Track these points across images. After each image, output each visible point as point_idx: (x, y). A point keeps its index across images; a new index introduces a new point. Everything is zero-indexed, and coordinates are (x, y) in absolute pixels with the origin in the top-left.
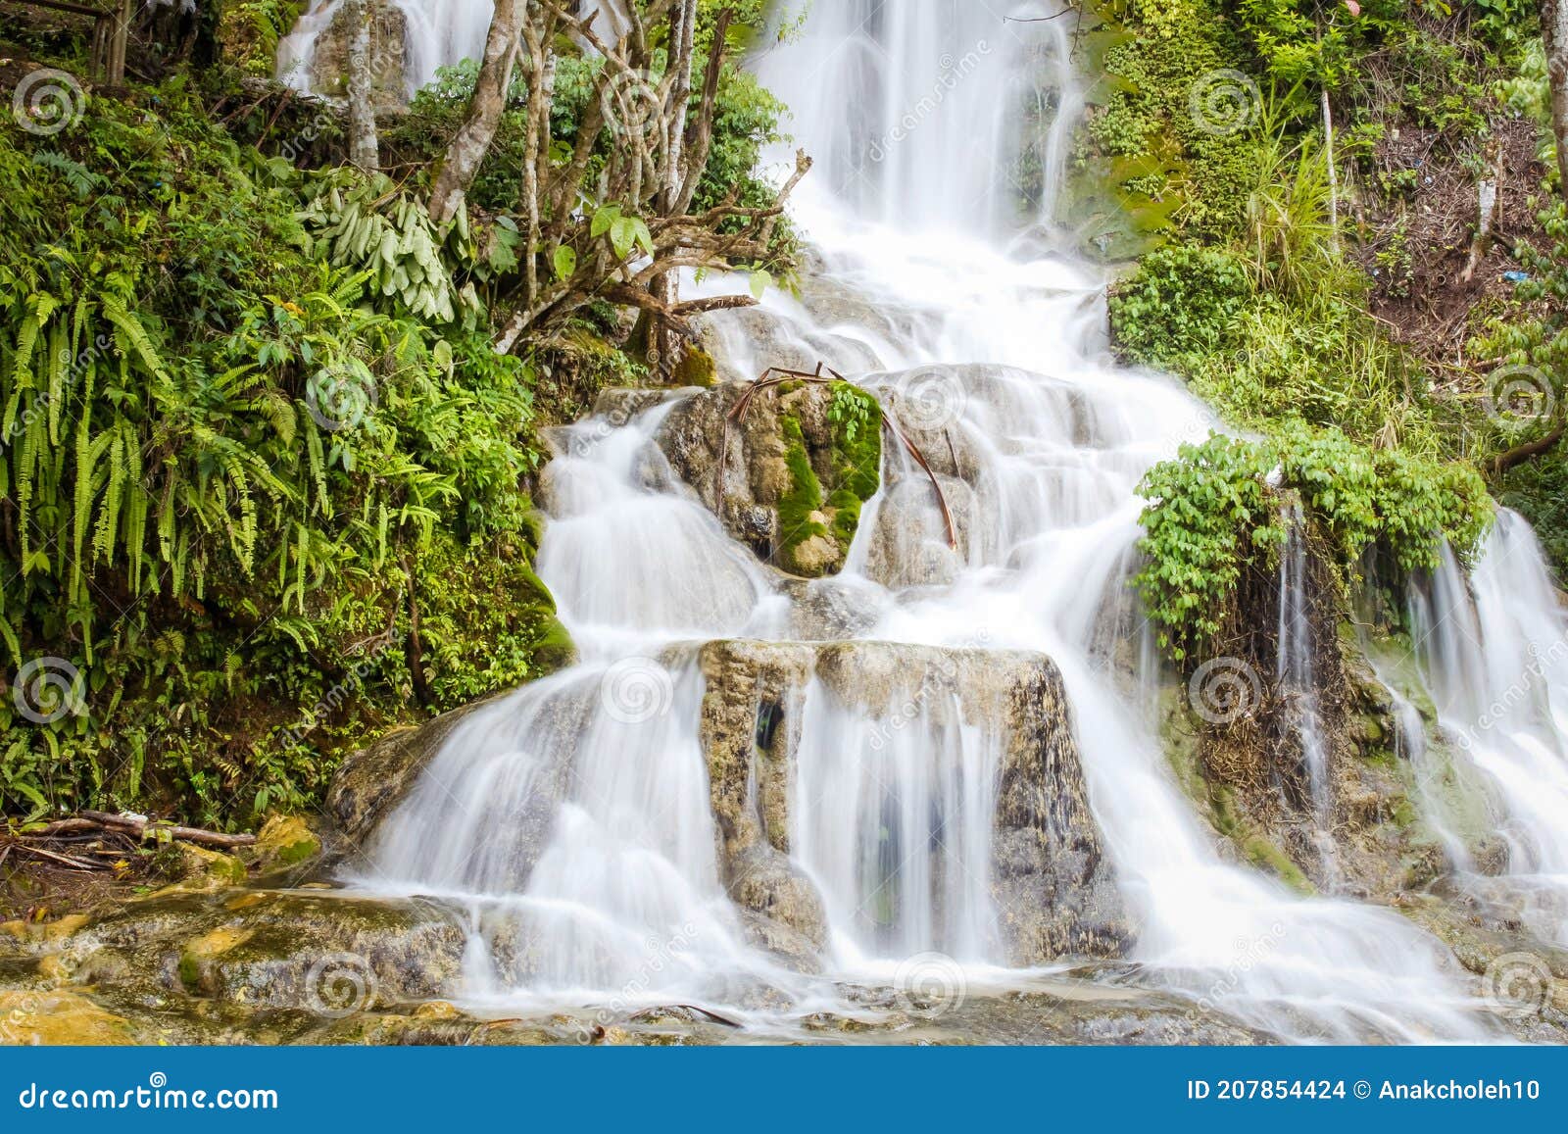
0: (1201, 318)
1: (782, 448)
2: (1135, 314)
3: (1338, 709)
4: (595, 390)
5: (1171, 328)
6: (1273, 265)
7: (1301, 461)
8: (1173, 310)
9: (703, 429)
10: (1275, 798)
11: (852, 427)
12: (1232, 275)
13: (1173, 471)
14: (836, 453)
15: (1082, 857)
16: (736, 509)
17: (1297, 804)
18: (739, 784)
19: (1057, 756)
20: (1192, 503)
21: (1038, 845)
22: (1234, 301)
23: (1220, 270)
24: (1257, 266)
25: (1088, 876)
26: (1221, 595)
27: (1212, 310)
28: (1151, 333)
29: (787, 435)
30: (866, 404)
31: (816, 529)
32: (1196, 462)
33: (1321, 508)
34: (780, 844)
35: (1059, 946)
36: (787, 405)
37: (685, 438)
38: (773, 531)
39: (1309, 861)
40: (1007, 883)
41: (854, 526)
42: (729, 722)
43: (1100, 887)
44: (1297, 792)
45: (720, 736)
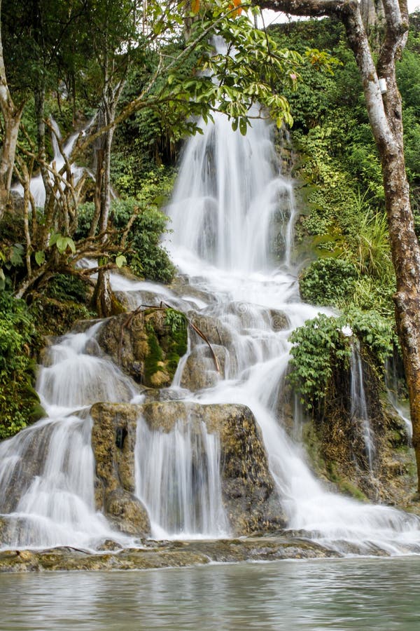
0: (337, 285)
1: (146, 337)
2: (309, 285)
3: (381, 426)
4: (72, 322)
5: (324, 290)
6: (367, 263)
7: (358, 323)
8: (325, 283)
9: (114, 332)
10: (353, 465)
11: (174, 327)
12: (350, 268)
13: (302, 330)
14: (169, 338)
15: (264, 490)
16: (126, 363)
17: (364, 467)
18: (109, 463)
19: (250, 447)
20: (311, 343)
21: (244, 485)
22: (351, 278)
23: (344, 266)
24: (360, 264)
25: (267, 497)
26: (326, 381)
27: (342, 282)
28: (316, 292)
29: (148, 332)
30: (180, 316)
31: (160, 368)
32: (313, 327)
33: (367, 342)
34: (129, 488)
35: (253, 527)
36: (148, 320)
37: (106, 336)
38: (142, 371)
39: (370, 491)
40: (230, 502)
41: (176, 366)
42: (103, 437)
43: (272, 502)
44: (363, 462)
45: (100, 443)
